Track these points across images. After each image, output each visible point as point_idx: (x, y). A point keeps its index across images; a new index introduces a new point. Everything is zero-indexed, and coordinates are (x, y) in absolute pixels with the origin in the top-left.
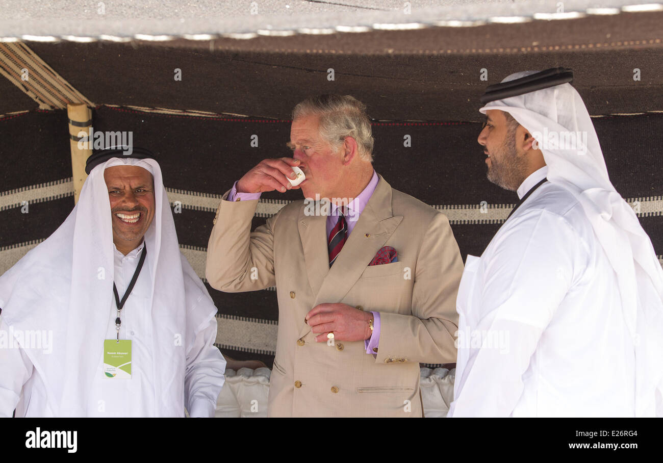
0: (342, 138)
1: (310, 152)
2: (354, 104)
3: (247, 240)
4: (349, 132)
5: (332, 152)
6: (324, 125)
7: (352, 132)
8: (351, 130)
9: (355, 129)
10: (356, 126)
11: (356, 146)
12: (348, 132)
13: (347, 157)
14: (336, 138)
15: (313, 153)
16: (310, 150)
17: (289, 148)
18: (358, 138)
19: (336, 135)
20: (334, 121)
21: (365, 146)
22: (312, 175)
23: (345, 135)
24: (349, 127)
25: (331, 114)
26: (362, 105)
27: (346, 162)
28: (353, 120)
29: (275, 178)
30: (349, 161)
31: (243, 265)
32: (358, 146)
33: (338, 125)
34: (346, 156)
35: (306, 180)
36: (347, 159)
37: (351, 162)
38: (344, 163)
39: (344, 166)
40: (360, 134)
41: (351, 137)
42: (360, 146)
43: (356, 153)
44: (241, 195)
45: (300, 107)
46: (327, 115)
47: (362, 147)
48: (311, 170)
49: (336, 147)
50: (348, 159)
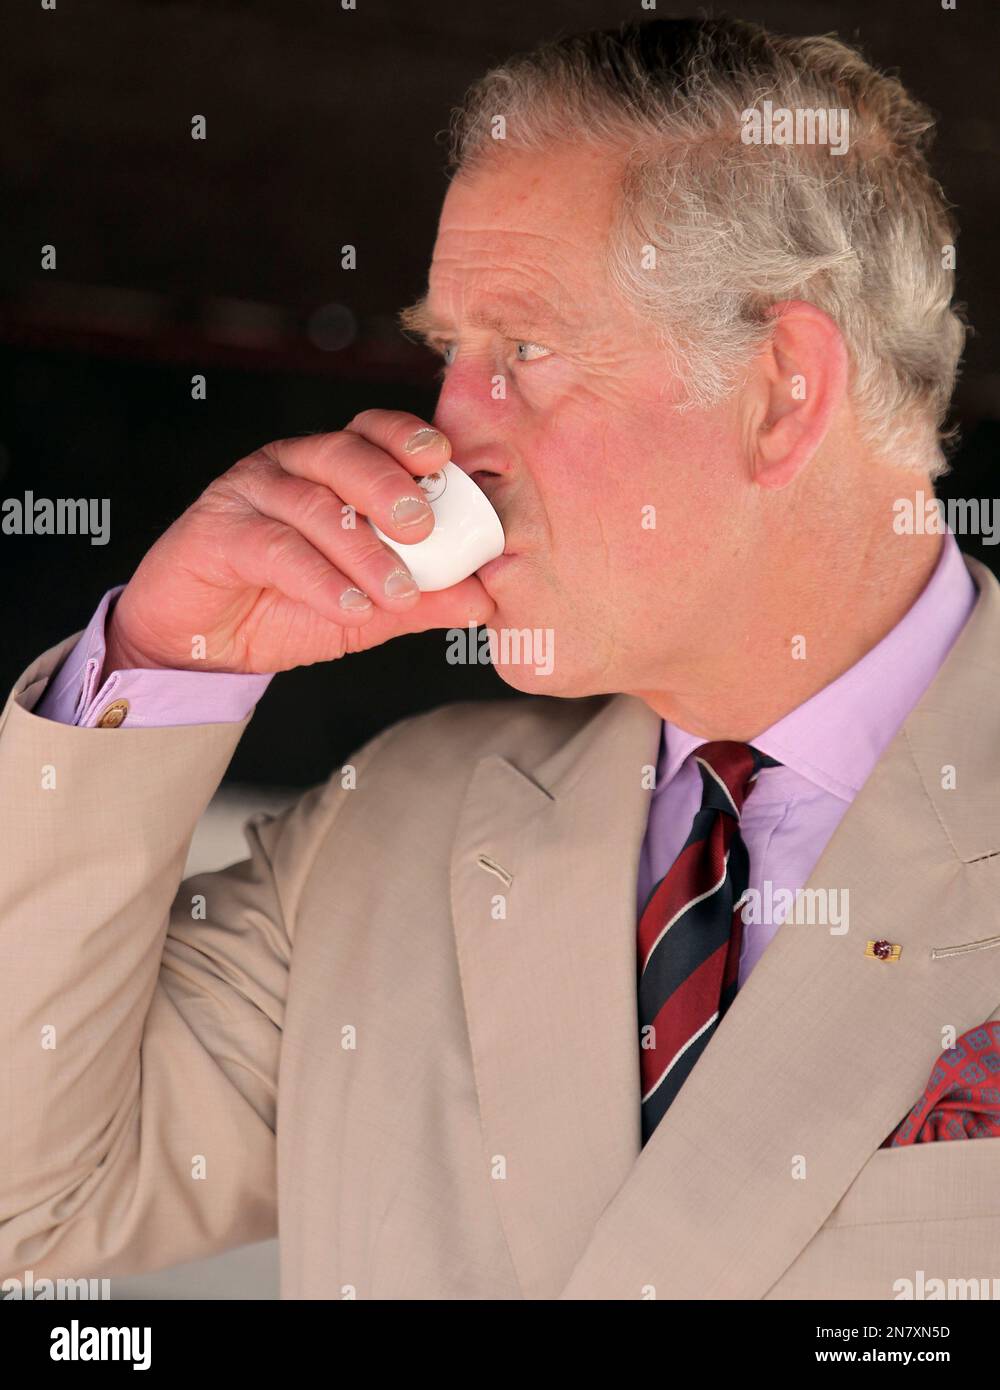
0: (756, 312)
1: (545, 378)
2: (850, 93)
3: (135, 972)
4: (808, 274)
5: (682, 396)
6: (648, 221)
7: (823, 273)
8: (816, 265)
9: (844, 257)
10: (856, 236)
11: (843, 369)
12: (797, 273)
13: (780, 435)
14: (714, 302)
15: (562, 392)
16: (543, 369)
17: (419, 338)
18: (855, 318)
19: (716, 285)
20: (714, 200)
21: (900, 366)
22: (550, 532)
23: (778, 289)
24: (806, 244)
25: (698, 149)
26: (904, 102)
27: (769, 466)
28: (838, 198)
29: (308, 542)
30: (786, 460)
31: (93, 1130)
32: (854, 369)
33: (737, 225)
34: (771, 423)
35: (508, 556)
36: (776, 443)
37: (800, 468)
38: (755, 468)
39: (756, 488)
40: (875, 287)
41: (816, 306)
42: (869, 366)
43: (838, 413)
44: (132, 685)
45: (503, 87)
46: (674, 151)
47: (883, 374)
48: (541, 495)
49: (714, 370)
50: (785, 450)
